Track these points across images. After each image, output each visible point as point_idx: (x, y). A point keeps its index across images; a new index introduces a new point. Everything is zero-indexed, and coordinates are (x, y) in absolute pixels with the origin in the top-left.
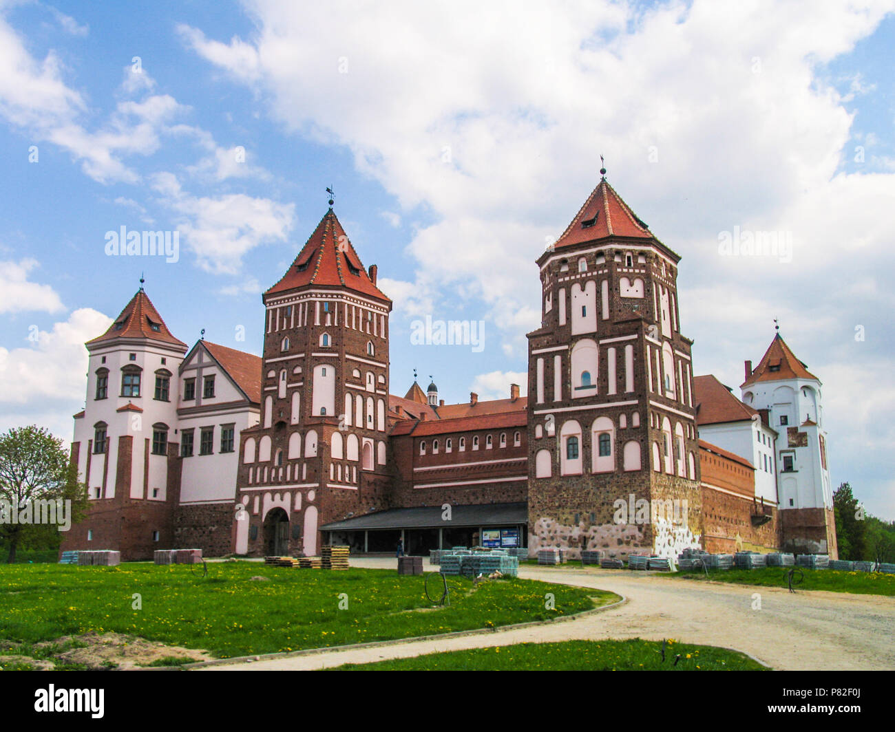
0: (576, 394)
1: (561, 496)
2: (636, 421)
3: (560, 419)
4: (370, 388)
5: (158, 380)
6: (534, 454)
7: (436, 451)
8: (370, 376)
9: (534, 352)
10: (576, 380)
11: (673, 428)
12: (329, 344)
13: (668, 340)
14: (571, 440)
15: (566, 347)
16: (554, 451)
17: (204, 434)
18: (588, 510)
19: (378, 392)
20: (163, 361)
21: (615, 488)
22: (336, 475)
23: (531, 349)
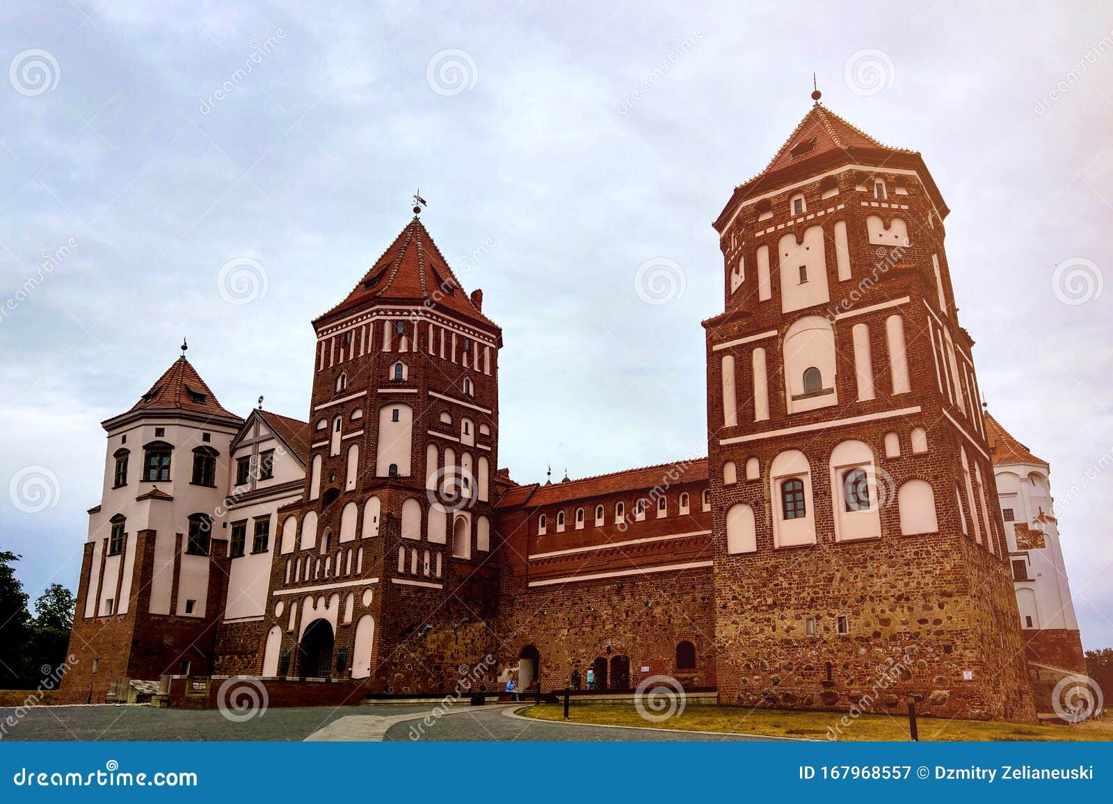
0: (794, 407)
1: (777, 585)
2: (919, 442)
3: (767, 452)
4: (468, 440)
5: (198, 463)
6: (723, 511)
7: (561, 528)
8: (467, 424)
9: (716, 348)
10: (794, 389)
11: (971, 468)
12: (405, 376)
13: (947, 323)
14: (791, 485)
15: (774, 333)
16: (760, 507)
17: (258, 526)
18: (833, 612)
19: (478, 446)
20: (207, 437)
21: (884, 568)
22: (408, 565)
23: (710, 342)
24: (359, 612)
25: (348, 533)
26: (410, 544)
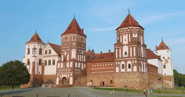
0: (124, 56)
1: (121, 76)
2: (136, 62)
3: (120, 61)
4: (83, 53)
5: (40, 50)
6: (115, 67)
7: (95, 66)
8: (82, 51)
10: (124, 53)
11: (143, 63)
12: (75, 45)
13: (142, 46)
14: (123, 65)
15: (122, 47)
16: (119, 67)
17: (49, 61)
18: (126, 79)
20: (41, 47)
21: (132, 75)
22: (76, 71)
23: (115, 47)
24: (70, 76)
25: (68, 66)
26: (76, 68)
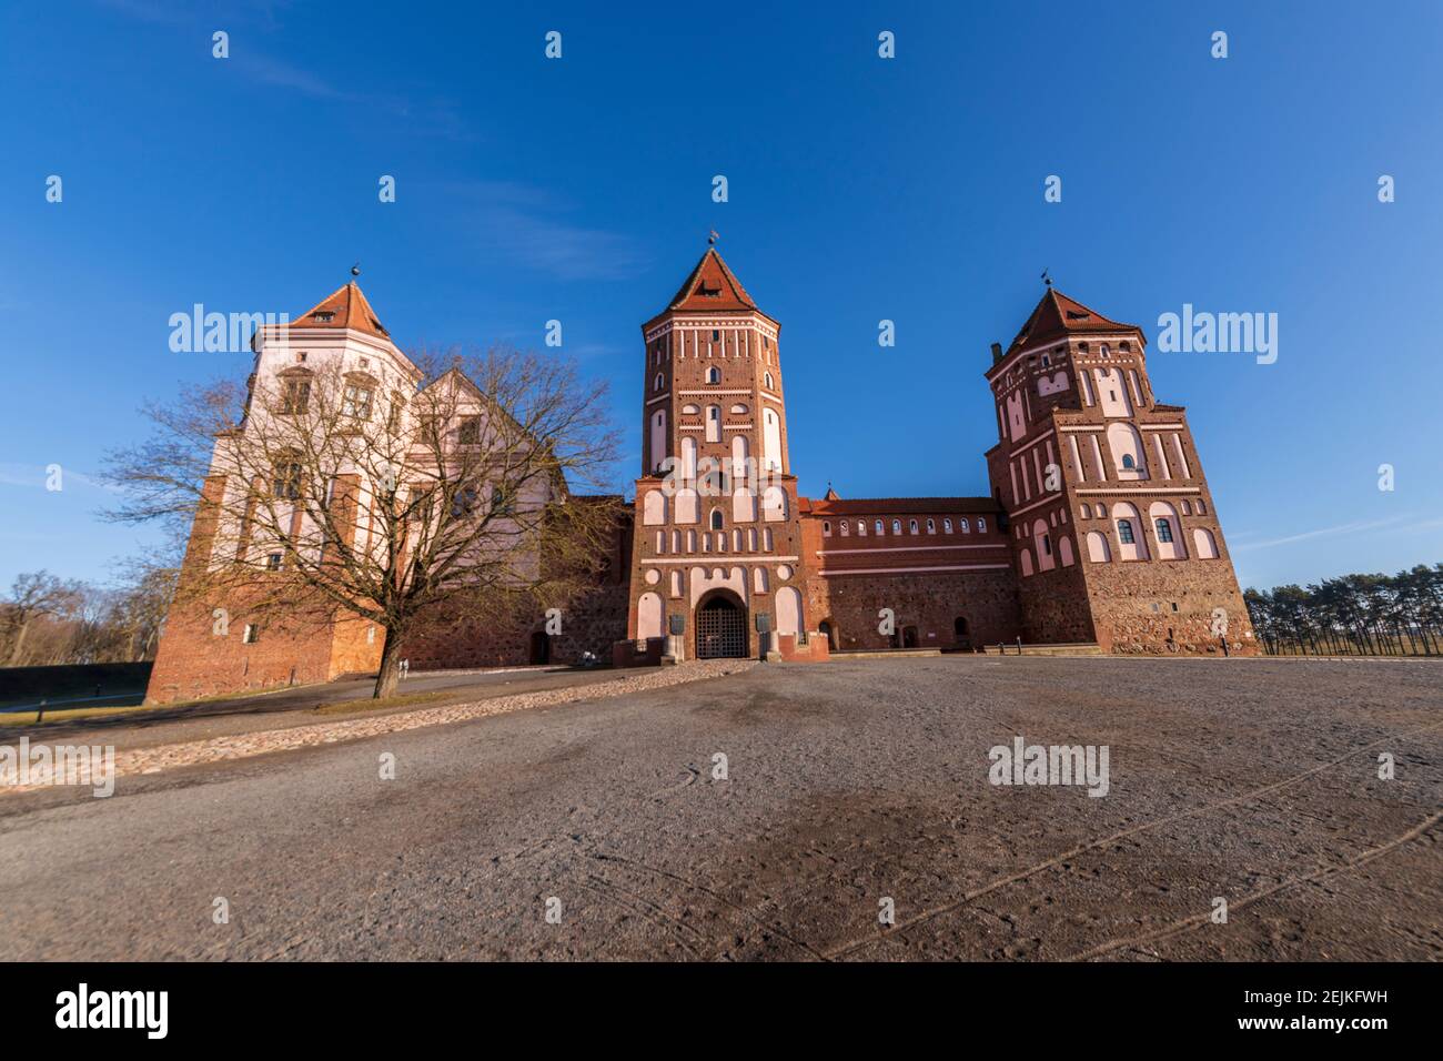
0: (1122, 476)
2: (1199, 508)
3: (1109, 501)
6: (1085, 535)
9: (1062, 429)
10: (1119, 465)
14: (1126, 525)
15: (1101, 428)
18: (1168, 600)
24: (772, 584)
25: (742, 514)
